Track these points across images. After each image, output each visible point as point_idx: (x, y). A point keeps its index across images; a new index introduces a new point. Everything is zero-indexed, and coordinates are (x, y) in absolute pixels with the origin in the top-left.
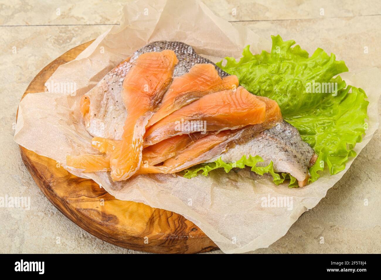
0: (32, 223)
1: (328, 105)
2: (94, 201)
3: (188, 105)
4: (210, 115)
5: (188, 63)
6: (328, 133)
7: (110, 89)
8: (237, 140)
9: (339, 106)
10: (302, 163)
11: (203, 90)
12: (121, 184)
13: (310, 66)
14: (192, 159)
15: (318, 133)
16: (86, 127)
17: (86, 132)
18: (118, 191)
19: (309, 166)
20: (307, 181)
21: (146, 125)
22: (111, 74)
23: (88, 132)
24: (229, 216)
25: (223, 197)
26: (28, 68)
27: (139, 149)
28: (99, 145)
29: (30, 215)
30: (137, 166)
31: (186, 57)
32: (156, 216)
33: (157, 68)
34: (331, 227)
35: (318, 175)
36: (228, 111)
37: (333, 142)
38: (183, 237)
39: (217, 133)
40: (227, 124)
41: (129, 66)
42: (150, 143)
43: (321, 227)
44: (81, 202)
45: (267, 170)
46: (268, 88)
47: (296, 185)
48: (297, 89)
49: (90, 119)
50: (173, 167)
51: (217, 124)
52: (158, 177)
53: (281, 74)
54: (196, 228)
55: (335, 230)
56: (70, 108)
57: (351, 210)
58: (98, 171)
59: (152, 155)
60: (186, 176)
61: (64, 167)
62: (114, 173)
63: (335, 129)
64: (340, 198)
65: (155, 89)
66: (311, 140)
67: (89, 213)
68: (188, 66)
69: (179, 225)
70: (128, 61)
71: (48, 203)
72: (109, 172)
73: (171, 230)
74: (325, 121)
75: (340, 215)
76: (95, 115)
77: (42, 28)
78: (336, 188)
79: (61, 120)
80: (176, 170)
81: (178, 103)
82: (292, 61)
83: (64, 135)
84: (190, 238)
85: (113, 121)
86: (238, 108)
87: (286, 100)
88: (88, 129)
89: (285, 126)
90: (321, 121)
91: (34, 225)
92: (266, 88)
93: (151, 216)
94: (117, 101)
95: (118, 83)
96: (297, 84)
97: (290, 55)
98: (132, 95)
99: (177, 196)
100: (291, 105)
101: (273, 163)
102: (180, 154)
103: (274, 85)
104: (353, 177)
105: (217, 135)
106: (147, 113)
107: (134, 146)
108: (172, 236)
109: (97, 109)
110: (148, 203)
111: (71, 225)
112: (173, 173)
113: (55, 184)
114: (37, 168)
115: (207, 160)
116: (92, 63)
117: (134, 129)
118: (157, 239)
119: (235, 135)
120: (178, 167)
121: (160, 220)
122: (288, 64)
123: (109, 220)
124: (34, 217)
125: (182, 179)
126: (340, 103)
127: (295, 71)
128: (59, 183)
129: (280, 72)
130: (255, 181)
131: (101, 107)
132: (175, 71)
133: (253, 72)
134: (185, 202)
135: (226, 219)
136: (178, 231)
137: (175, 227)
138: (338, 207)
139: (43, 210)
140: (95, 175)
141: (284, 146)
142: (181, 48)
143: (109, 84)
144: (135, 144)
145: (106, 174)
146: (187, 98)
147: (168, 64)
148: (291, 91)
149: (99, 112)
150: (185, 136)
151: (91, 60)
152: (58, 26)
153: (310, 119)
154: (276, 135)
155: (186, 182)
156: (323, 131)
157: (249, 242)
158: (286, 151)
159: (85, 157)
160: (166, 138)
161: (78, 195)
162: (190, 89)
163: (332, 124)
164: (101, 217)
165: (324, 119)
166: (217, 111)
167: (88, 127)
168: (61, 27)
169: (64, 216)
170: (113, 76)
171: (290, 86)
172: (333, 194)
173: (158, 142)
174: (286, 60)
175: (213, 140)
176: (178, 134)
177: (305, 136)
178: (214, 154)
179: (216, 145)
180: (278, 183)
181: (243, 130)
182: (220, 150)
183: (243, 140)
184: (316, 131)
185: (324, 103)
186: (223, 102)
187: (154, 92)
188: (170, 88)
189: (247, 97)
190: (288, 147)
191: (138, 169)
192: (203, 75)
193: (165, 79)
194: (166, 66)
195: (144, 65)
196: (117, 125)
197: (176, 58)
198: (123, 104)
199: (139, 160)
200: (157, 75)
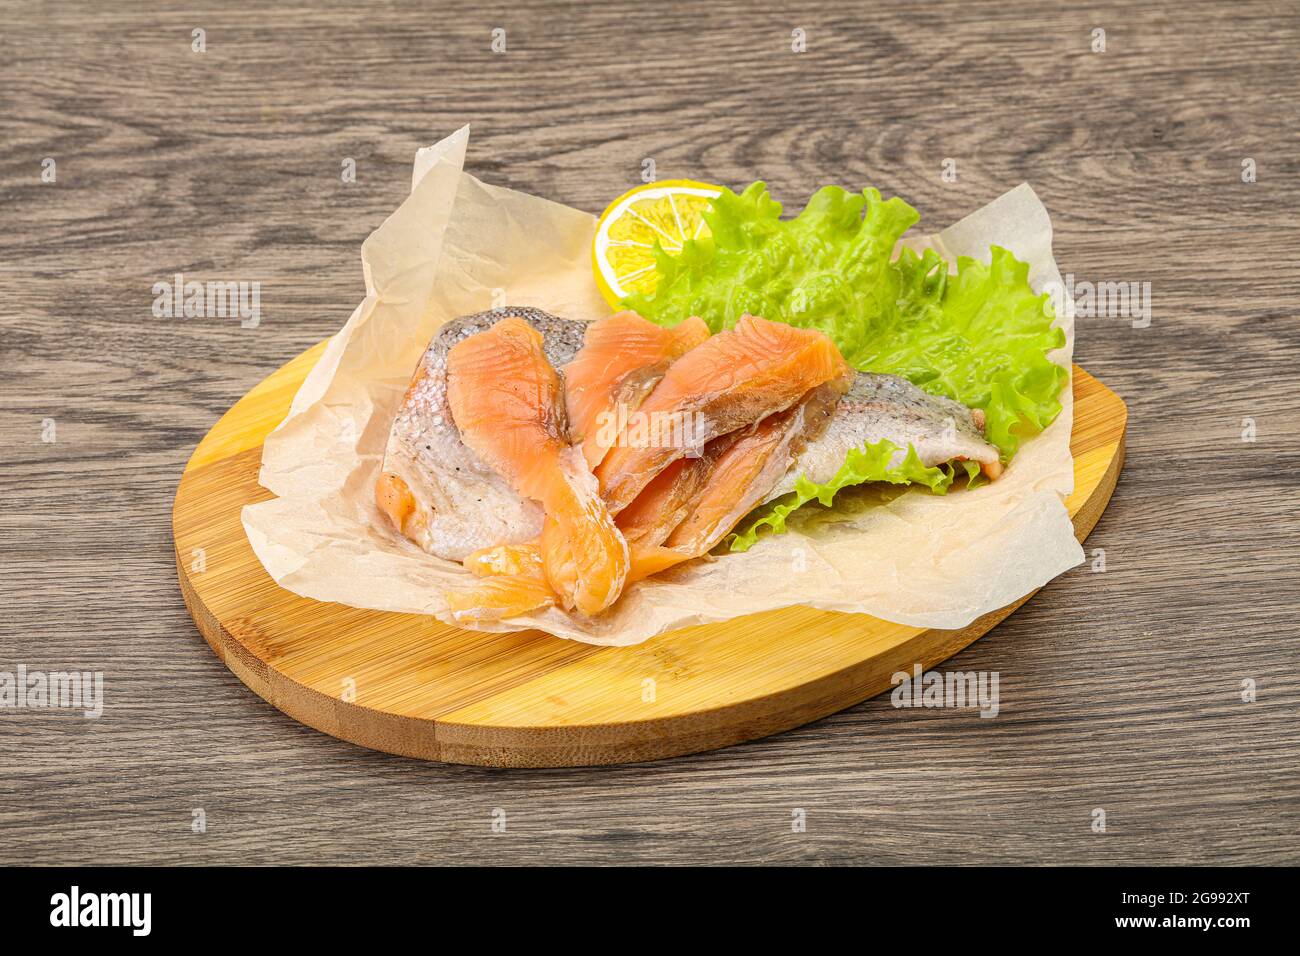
3: (650, 394)
4: (721, 392)
5: (564, 333)
8: (802, 432)
9: (948, 309)
11: (657, 361)
14: (732, 508)
15: (944, 372)
16: (425, 545)
19: (982, 431)
21: (586, 468)
22: (405, 418)
23: (434, 555)
27: (608, 523)
28: (501, 560)
39: (753, 430)
41: (435, 385)
42: (616, 506)
49: (426, 523)
50: (700, 540)
51: (746, 408)
56: (359, 521)
58: (535, 607)
60: (736, 549)
63: (977, 348)
65: (540, 402)
68: (568, 339)
70: (427, 375)
74: (940, 341)
76: (433, 508)
80: (709, 544)
81: (625, 400)
85: (482, 508)
88: (432, 548)
90: (933, 346)
95: (434, 431)
102: (696, 505)
105: (755, 436)
106: (563, 452)
107: (593, 520)
109: (428, 496)
112: (706, 554)
117: (569, 484)
119: (793, 421)
120: (708, 535)
126: (941, 305)
131: (431, 490)
132: (551, 356)
140: (534, 618)
143: (411, 441)
144: (591, 513)
145: (555, 610)
146: (637, 385)
153: (904, 352)
154: (871, 398)
155: (745, 559)
156: (950, 361)
160: (651, 476)
163: (960, 341)
166: (732, 379)
167: (431, 544)
170: (410, 420)
171: (821, 295)
173: (637, 493)
175: (754, 449)
177: (922, 386)
178: (773, 476)
179: (767, 455)
180: (943, 489)
181: (803, 407)
182: (780, 466)
183: (814, 430)
184: (936, 367)
185: (905, 315)
186: (729, 357)
187: (541, 409)
188: (571, 389)
189: (774, 331)
190: (916, 411)
191: (627, 568)
192: (627, 336)
193: (545, 377)
194: (526, 352)
195: (476, 366)
196: (500, 509)
197: (535, 330)
198: (477, 466)
199: (622, 546)
200: (520, 373)
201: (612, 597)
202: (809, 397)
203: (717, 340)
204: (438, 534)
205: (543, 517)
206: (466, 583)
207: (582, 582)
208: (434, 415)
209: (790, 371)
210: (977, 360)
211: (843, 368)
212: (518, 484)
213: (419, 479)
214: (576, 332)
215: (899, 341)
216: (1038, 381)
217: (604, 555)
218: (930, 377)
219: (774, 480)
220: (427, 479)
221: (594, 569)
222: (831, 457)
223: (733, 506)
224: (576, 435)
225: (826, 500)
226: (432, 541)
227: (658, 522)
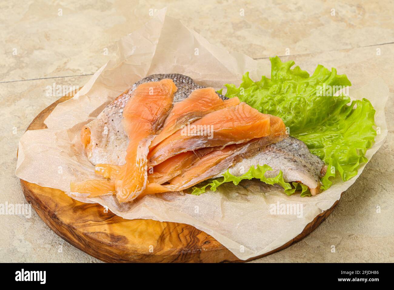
0: (39, 255)
1: (334, 121)
2: (102, 225)
5: (188, 90)
6: (337, 144)
7: (111, 120)
8: (243, 154)
9: (346, 121)
10: (312, 173)
11: (205, 111)
12: (128, 206)
13: (312, 83)
14: (199, 175)
15: (326, 147)
16: (89, 157)
17: (89, 162)
18: (125, 213)
19: (320, 176)
20: (320, 189)
21: (149, 146)
22: (110, 107)
23: (90, 162)
24: (242, 225)
25: (234, 210)
26: (27, 118)
27: (144, 168)
28: (103, 171)
29: (37, 248)
30: (142, 186)
31: (185, 85)
32: (166, 233)
33: (156, 96)
34: (350, 236)
35: (330, 183)
36: (232, 125)
37: (342, 151)
38: (196, 251)
39: (222, 148)
40: (232, 139)
41: (128, 97)
42: (154, 163)
43: (339, 237)
44: (88, 226)
45: (277, 180)
46: (271, 108)
47: (308, 193)
48: (300, 106)
49: (92, 149)
50: (180, 185)
51: (221, 139)
52: (165, 197)
53: (283, 94)
54: (209, 241)
55: (353, 238)
56: (71, 141)
57: (368, 219)
58: (103, 195)
59: (158, 175)
60: (194, 193)
61: (69, 195)
62: (119, 194)
63: (343, 141)
64: (356, 209)
65: (156, 115)
66: (320, 153)
67: (97, 236)
69: (191, 240)
70: (127, 93)
71: (55, 236)
72: (114, 196)
73: (183, 245)
74: (332, 134)
75: (357, 224)
76: (97, 144)
77: (39, 82)
78: (351, 200)
79: (63, 152)
80: (184, 187)
82: (293, 81)
83: (66, 164)
84: (203, 251)
85: (115, 149)
86: (241, 122)
87: (290, 117)
88: (91, 160)
89: (292, 140)
90: (328, 135)
91: (42, 257)
92: (269, 108)
93: (161, 235)
94: (118, 131)
95: (118, 115)
96: (300, 101)
97: (290, 76)
98: (133, 122)
99: (187, 213)
100: (296, 122)
101: (282, 173)
102: (185, 171)
103: (277, 105)
104: (367, 189)
105: (222, 151)
106: (149, 136)
107: (138, 166)
108: (184, 251)
109: (99, 139)
110: (156, 218)
111: (80, 254)
112: (181, 191)
113: (60, 212)
114: (41, 200)
115: (214, 175)
116: (90, 100)
117: (138, 150)
118: (170, 254)
119: (241, 149)
120: (185, 184)
121: (171, 236)
122: (289, 83)
123: (118, 241)
124: (40, 250)
125: (190, 197)
126: (346, 119)
127: (297, 89)
128: (64, 211)
129: (282, 93)
130: (266, 194)
131: (102, 137)
132: (175, 97)
133: (254, 95)
134: (195, 218)
135: (239, 228)
136: (190, 245)
137: (187, 242)
138: (354, 218)
139: (50, 242)
140: (100, 199)
141: (292, 157)
142: (180, 78)
143: (109, 116)
144: (139, 163)
145: (112, 198)
146: (188, 118)
147: (167, 91)
148: (294, 107)
149: (101, 142)
150: (190, 153)
151: (89, 98)
152: (55, 79)
154: (283, 148)
155: (195, 198)
156: (331, 143)
157: (265, 247)
158: (295, 161)
159: (89, 182)
160: (171, 155)
161: (84, 220)
162: (191, 110)
163: (340, 136)
164: (109, 239)
165: (330, 133)
166: (221, 126)
167: (91, 157)
168: (57, 79)
169: (71, 246)
170: (112, 108)
171: (293, 103)
172: (348, 206)
173: (163, 161)
174: (287, 81)
175: (219, 156)
176: (182, 151)
177: (312, 150)
178: (222, 168)
179: (221, 160)
181: (249, 144)
182: (226, 165)
184: (324, 144)
187: (155, 117)
188: (172, 113)
189: (250, 112)
190: (297, 158)
191: (144, 188)
192: (204, 98)
193: (165, 105)
194: (165, 93)
195: (143, 94)
198: (125, 132)
199: (144, 179)
200: (156, 101)
208: (121, 108)
214: (193, 91)
218: (319, 147)
225: (236, 183)
227: (168, 173)
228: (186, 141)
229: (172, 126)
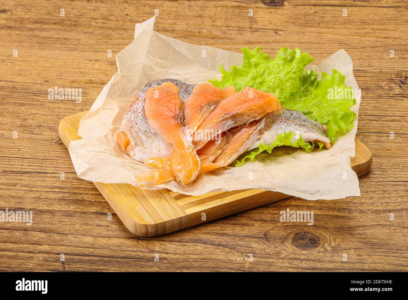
1: (308, 92)
3: (212, 111)
4: (236, 112)
5: (186, 88)
7: (135, 124)
8: (263, 127)
9: (317, 91)
10: (320, 132)
12: (190, 186)
13: (281, 64)
14: (237, 151)
16: (131, 156)
19: (325, 133)
22: (130, 113)
23: (134, 160)
27: (194, 153)
28: (156, 163)
30: (198, 167)
33: (167, 96)
36: (249, 106)
41: (140, 103)
42: (198, 148)
47: (325, 148)
50: (225, 161)
53: (261, 76)
58: (167, 181)
59: (204, 157)
60: (237, 165)
63: (326, 105)
65: (175, 111)
66: (313, 117)
68: (187, 90)
70: (138, 99)
72: (175, 180)
74: (314, 102)
76: (136, 144)
80: (228, 162)
81: (204, 112)
82: (265, 64)
85: (152, 145)
90: (311, 103)
94: (145, 132)
95: (139, 118)
96: (280, 80)
97: (261, 60)
100: (282, 97)
102: (225, 150)
105: (247, 127)
107: (189, 151)
109: (134, 140)
112: (227, 166)
116: (105, 111)
117: (182, 138)
119: (261, 123)
120: (228, 160)
122: (263, 67)
125: (235, 169)
126: (316, 89)
131: (136, 138)
132: (181, 96)
141: (299, 123)
143: (131, 121)
144: (189, 149)
145: (173, 182)
146: (209, 107)
147: (173, 91)
148: (277, 86)
153: (301, 105)
154: (288, 118)
156: (317, 109)
158: (304, 126)
163: (321, 102)
166: (241, 108)
171: (275, 83)
173: (204, 144)
174: (260, 65)
175: (246, 132)
177: (307, 116)
178: (252, 141)
179: (250, 134)
180: (310, 151)
181: (264, 119)
182: (255, 138)
183: (268, 127)
184: (312, 110)
185: (303, 92)
186: (240, 100)
187: (175, 113)
188: (186, 107)
189: (257, 93)
190: (303, 123)
191: (199, 169)
192: (207, 91)
193: (178, 102)
194: (172, 94)
196: (158, 146)
197: (176, 87)
198: (152, 131)
199: (198, 161)
200: (170, 101)
201: (193, 178)
202: (267, 116)
203: (237, 94)
204: (137, 153)
205: (172, 149)
206: (144, 170)
207: (183, 173)
208: (139, 113)
209: (261, 107)
210: (326, 109)
211: (280, 107)
212: (165, 137)
213: (132, 134)
214: (190, 88)
215: (300, 101)
216: (346, 117)
217: (191, 163)
218: (310, 113)
219: (253, 143)
220: (135, 134)
221: (188, 168)
222: (273, 136)
223: (237, 150)
224: (187, 122)
225: (269, 150)
226: (134, 155)
227: (211, 154)
228: (218, 124)
229: (198, 116)
